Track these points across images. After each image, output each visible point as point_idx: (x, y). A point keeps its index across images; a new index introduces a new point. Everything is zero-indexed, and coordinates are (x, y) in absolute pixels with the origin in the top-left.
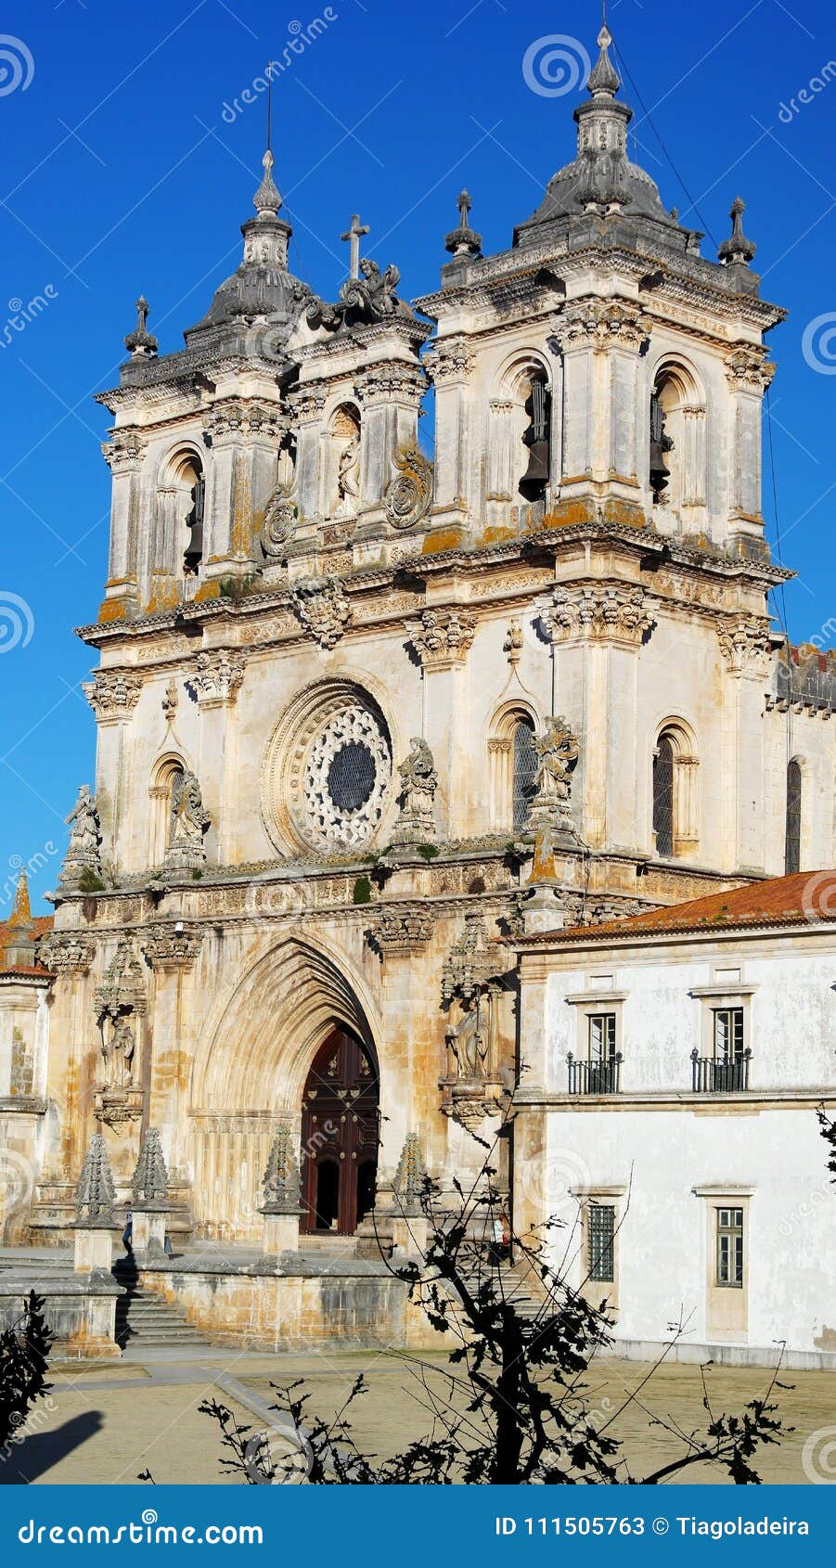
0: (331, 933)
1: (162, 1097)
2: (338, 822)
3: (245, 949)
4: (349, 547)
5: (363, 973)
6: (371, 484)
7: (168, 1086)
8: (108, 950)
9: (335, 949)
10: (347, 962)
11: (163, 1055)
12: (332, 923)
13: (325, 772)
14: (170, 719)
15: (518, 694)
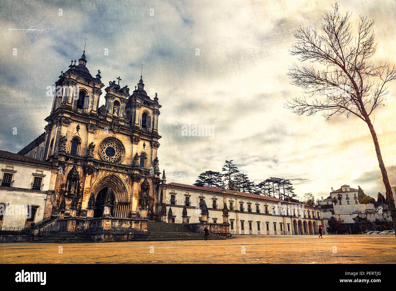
0: (121, 175)
1: (86, 195)
2: (107, 158)
3: (103, 174)
4: (119, 121)
5: (126, 182)
6: (121, 114)
7: (87, 194)
8: (69, 167)
9: (121, 178)
10: (124, 180)
11: (87, 188)
12: (121, 174)
13: (105, 150)
14: (78, 130)
15: (144, 151)
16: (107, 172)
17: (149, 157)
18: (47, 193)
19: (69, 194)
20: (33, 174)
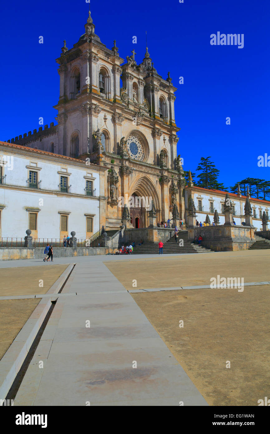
2: (132, 156)
3: (136, 176)
5: (156, 186)
6: (141, 100)
9: (152, 180)
10: (154, 183)
11: (126, 193)
12: (151, 176)
13: (129, 146)
14: (105, 121)
15: (165, 148)
16: (139, 173)
17: (169, 155)
18: (99, 199)
19: (113, 200)
20: (85, 178)
